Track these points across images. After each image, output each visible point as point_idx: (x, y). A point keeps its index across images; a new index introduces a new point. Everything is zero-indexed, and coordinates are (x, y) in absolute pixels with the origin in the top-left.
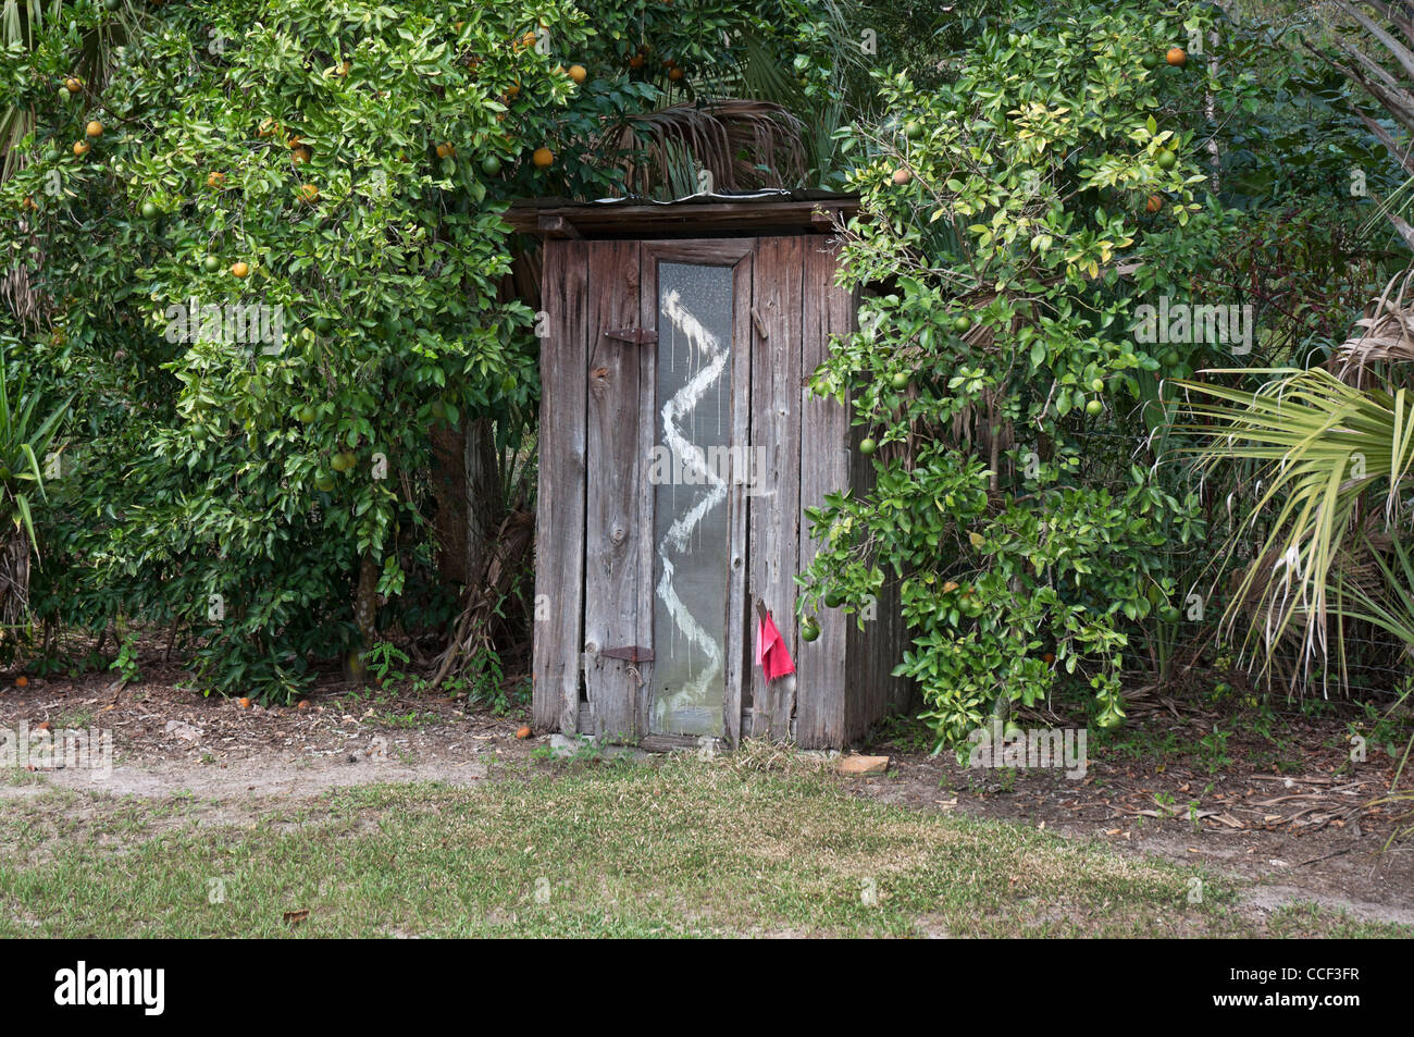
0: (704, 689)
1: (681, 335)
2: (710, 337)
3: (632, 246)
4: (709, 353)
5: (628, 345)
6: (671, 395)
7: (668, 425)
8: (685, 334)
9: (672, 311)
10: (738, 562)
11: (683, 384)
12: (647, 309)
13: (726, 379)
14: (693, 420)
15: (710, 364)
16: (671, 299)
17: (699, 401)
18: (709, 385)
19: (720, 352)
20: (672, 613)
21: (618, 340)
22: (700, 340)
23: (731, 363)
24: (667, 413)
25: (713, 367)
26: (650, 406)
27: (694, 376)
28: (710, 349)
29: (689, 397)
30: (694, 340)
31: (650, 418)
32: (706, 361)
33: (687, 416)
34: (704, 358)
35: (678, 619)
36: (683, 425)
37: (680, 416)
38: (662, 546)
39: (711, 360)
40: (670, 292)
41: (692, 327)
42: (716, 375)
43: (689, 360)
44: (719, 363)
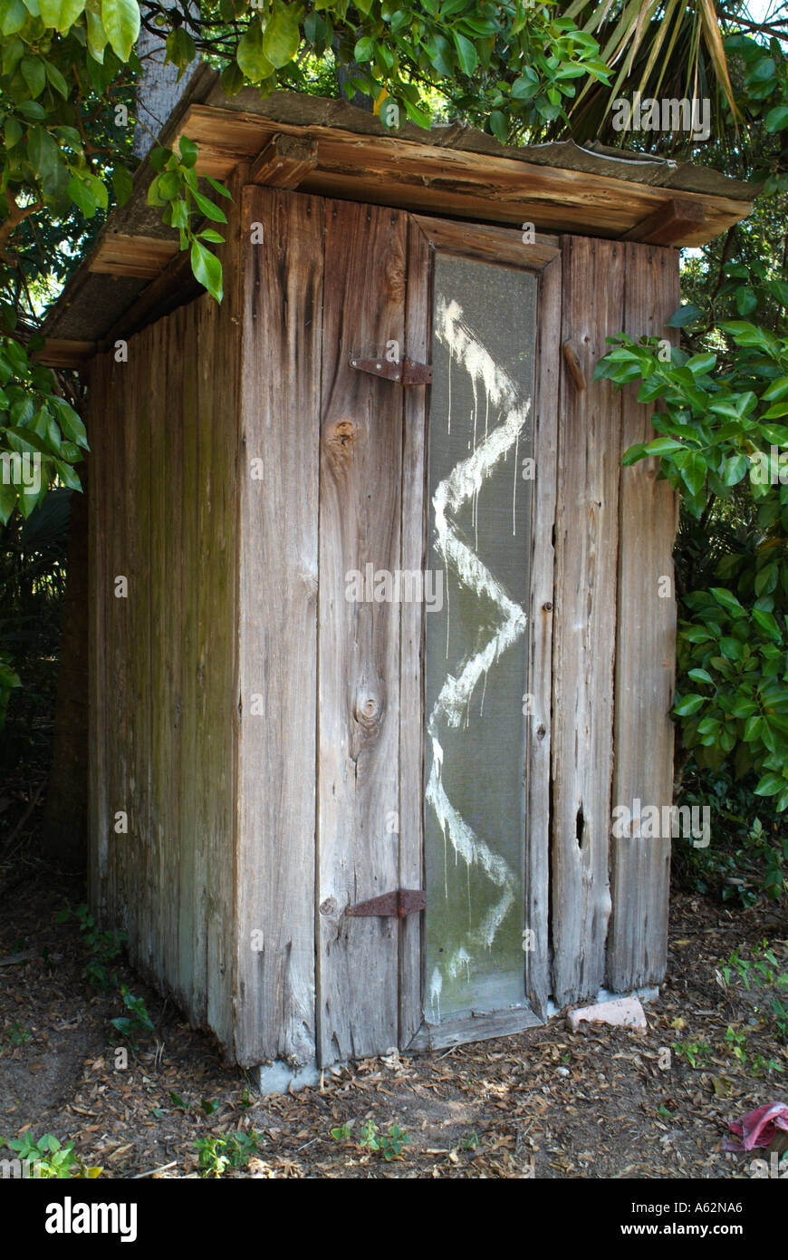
0: (490, 939)
1: (461, 373)
2: (504, 381)
3: (395, 218)
4: (502, 405)
5: (384, 384)
6: (445, 473)
7: (440, 522)
8: (468, 375)
9: (449, 335)
10: (542, 732)
11: (465, 455)
12: (417, 328)
13: (525, 446)
14: (475, 514)
15: (502, 422)
16: (450, 313)
17: (486, 482)
18: (501, 455)
19: (518, 405)
20: (443, 826)
21: (370, 376)
22: (489, 385)
23: (529, 428)
24: (439, 503)
25: (507, 428)
26: (418, 490)
27: (480, 443)
28: (503, 399)
29: (469, 478)
30: (481, 383)
31: (417, 508)
32: (497, 418)
33: (467, 506)
34: (494, 412)
35: (452, 835)
36: (461, 520)
37: (456, 505)
38: (432, 721)
39: (504, 418)
40: (448, 304)
41: (479, 362)
42: (511, 441)
43: (474, 416)
44: (515, 421)
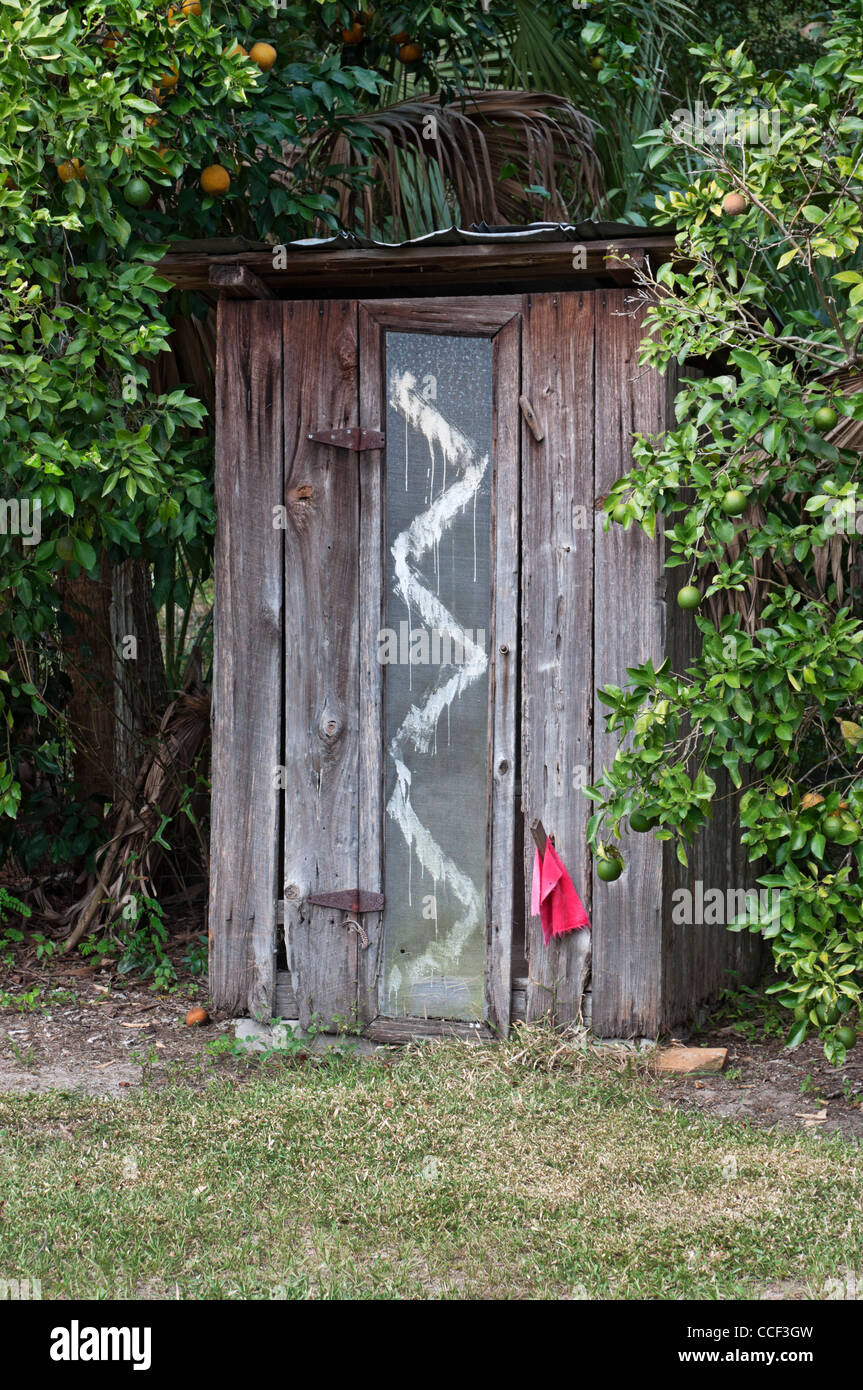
0: (457, 951)
1: (418, 438)
2: (460, 440)
3: (346, 308)
4: (459, 463)
5: (341, 452)
6: (405, 525)
7: (401, 568)
8: (424, 437)
9: (404, 403)
10: (504, 766)
11: (422, 509)
12: (369, 400)
13: (484, 501)
14: (437, 561)
15: (461, 478)
16: (402, 385)
17: (446, 533)
18: (459, 509)
19: (475, 461)
20: (409, 840)
21: (327, 446)
22: (445, 445)
23: (491, 478)
24: (399, 551)
25: (465, 483)
26: (375, 541)
27: (437, 497)
28: (460, 457)
29: (430, 528)
30: (437, 444)
31: (374, 558)
32: (455, 474)
33: (428, 555)
34: (451, 470)
35: (418, 849)
36: (422, 567)
37: (418, 554)
38: (394, 744)
39: (462, 474)
40: (402, 375)
41: (434, 425)
42: (469, 495)
43: (431, 473)
44: (474, 477)
